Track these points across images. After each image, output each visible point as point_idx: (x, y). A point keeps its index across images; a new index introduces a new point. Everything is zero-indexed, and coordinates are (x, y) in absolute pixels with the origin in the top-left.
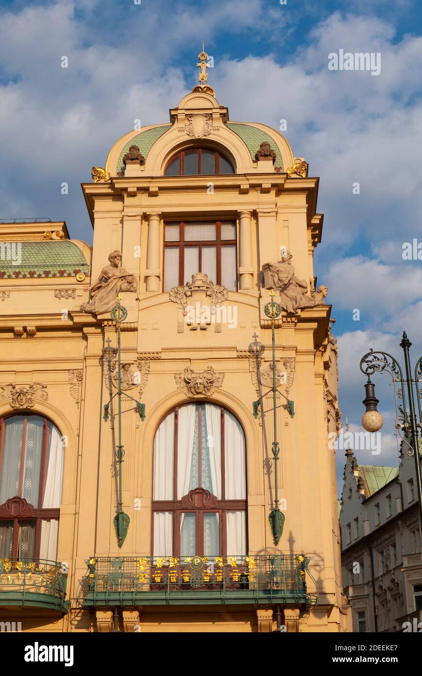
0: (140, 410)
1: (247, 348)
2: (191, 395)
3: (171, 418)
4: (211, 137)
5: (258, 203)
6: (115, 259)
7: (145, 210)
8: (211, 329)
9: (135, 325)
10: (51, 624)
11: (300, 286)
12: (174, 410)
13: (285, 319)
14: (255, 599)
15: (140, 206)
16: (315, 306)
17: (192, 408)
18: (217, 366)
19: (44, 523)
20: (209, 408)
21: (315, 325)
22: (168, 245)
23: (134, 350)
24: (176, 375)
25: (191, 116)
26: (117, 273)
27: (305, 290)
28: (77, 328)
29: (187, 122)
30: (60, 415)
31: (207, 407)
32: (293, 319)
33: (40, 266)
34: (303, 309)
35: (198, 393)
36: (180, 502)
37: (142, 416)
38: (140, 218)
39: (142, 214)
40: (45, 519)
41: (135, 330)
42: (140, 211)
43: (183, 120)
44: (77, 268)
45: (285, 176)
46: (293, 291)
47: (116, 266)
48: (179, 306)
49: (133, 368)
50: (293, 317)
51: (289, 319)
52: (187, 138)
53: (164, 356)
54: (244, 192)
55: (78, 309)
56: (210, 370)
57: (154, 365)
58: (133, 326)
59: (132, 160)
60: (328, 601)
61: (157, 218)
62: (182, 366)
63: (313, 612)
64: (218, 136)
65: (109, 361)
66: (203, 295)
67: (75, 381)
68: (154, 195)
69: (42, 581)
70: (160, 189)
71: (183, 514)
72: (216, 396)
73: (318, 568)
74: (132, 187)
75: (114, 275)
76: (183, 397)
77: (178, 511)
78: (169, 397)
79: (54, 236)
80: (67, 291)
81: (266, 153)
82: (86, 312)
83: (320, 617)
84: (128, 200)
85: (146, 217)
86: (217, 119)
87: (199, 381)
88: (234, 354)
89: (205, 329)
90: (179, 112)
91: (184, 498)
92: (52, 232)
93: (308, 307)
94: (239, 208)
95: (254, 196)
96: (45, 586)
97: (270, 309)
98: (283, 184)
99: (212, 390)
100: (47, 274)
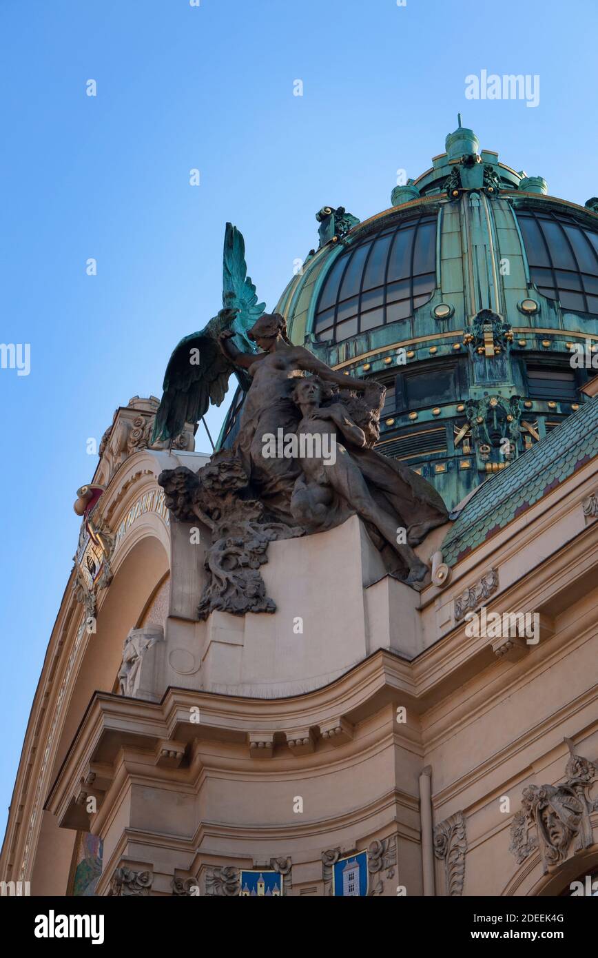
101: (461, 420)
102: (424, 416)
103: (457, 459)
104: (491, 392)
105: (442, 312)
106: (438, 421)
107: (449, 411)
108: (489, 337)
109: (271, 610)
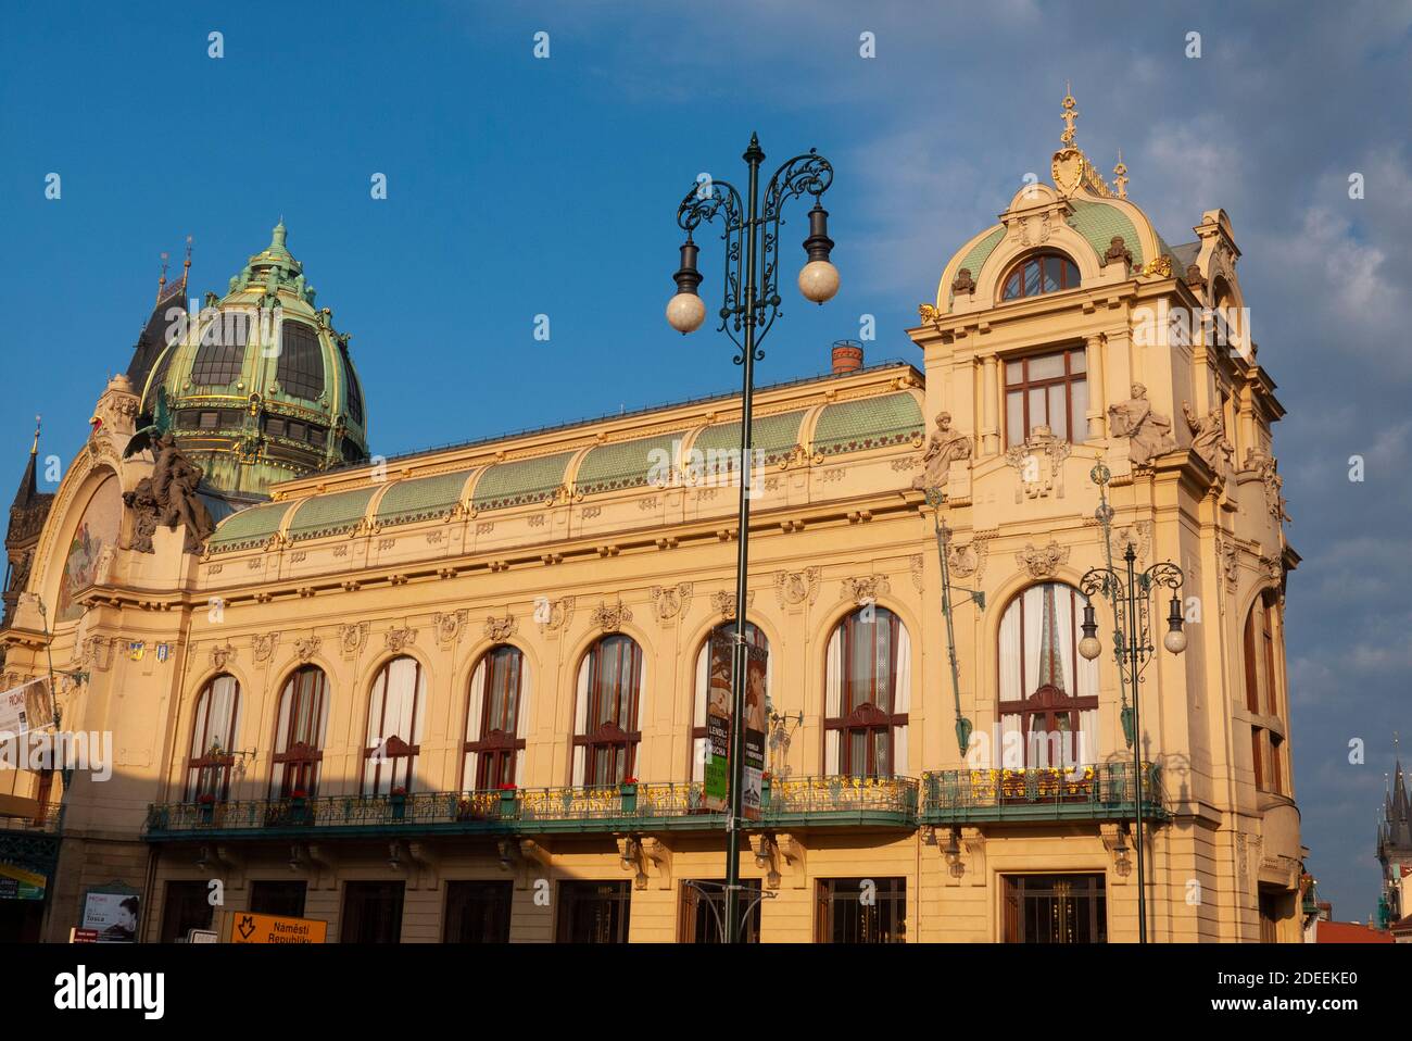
0: (979, 598)
1: (1093, 514)
2: (1033, 577)
3: (1016, 604)
4: (1050, 243)
5: (1104, 324)
6: (943, 421)
7: (976, 353)
8: (1053, 494)
9: (969, 500)
10: (904, 841)
11: (1158, 424)
12: (1019, 594)
13: (1137, 472)
14: (1095, 813)
15: (972, 349)
16: (1172, 453)
17: (1039, 592)
18: (1061, 539)
19: (896, 729)
20: (1058, 590)
21: (1178, 474)
22: (1009, 390)
23: (969, 529)
24: (1018, 555)
25: (1025, 218)
26: (948, 437)
27: (1164, 430)
28: (912, 506)
29: (1021, 227)
30: (904, 607)
31: (1056, 587)
32: (1148, 471)
33: (876, 433)
34: (1157, 458)
35: (1041, 574)
36: (1028, 702)
37: (982, 606)
38: (971, 363)
39: (973, 358)
40: (897, 725)
41: (970, 505)
42: (970, 355)
43: (1016, 226)
44: (915, 430)
45: (1134, 284)
46: (1149, 436)
47: (946, 430)
48: (1017, 470)
49: (970, 551)
50: (1148, 469)
51: (1142, 472)
52: (1022, 249)
53: (1002, 532)
54: (1089, 311)
55: (910, 485)
56: (1054, 545)
57: (992, 545)
58: (966, 501)
59: (960, 289)
60: (1190, 811)
61: (992, 360)
62: (1022, 543)
63: (1178, 824)
64: (1059, 239)
65: (945, 545)
66: (1043, 453)
67: (917, 567)
68: (985, 331)
69: (882, 798)
70: (991, 323)
71: (1033, 716)
72: (1062, 576)
73: (1182, 771)
74: (959, 328)
75: (944, 441)
76: (1025, 579)
77: (1027, 713)
78: (1011, 581)
79: (901, 384)
80: (904, 460)
81: (1115, 254)
82: (917, 489)
83: (1184, 829)
84: (958, 343)
85: (979, 361)
86: (1055, 217)
87: (1040, 560)
88: (1080, 523)
89: (1045, 496)
90: (1009, 216)
91: (1031, 697)
92: (899, 379)
93: (1162, 455)
94: (1083, 334)
95: (1102, 314)
96: (887, 802)
97: (1098, 474)
98: (1134, 295)
99: (1057, 568)
100: (884, 440)
101: (237, 439)
102: (225, 433)
103: (233, 455)
104: (250, 433)
105: (240, 386)
106: (229, 437)
107: (234, 434)
108: (254, 408)
109: (153, 552)
